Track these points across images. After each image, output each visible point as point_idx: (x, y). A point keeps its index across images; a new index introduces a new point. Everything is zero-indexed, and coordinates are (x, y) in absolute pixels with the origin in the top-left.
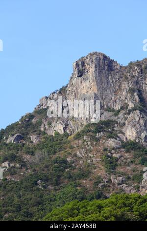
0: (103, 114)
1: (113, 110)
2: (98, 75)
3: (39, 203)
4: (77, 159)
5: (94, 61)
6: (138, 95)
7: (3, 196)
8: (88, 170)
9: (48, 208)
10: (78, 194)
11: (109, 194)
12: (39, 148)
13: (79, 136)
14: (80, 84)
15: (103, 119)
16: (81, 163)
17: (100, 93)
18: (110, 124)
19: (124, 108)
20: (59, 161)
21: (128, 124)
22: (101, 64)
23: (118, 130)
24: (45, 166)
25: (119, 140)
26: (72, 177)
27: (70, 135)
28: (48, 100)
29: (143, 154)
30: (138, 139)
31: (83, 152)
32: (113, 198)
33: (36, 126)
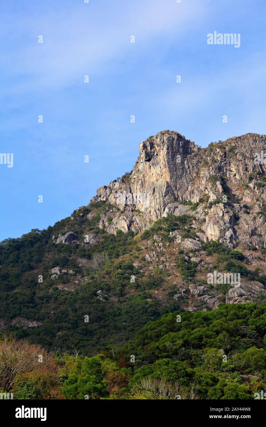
0: (177, 207)
1: (190, 203)
2: (170, 160)
3: (100, 319)
4: (147, 265)
5: (166, 141)
6: (221, 185)
7: (54, 309)
8: (161, 278)
9: (112, 324)
10: (149, 307)
11: (187, 308)
12: (97, 250)
13: (147, 236)
14: (148, 170)
15: (177, 214)
16: (150, 269)
17: (174, 182)
18: (186, 220)
19: (203, 200)
20: (123, 267)
21: (209, 221)
22: (175, 145)
23: (197, 227)
24: (105, 272)
25: (198, 241)
26: (140, 287)
27: (136, 234)
28: (108, 190)
29: (229, 258)
30: (222, 239)
31: (153, 255)
32: (222, 308)
33: (92, 223)
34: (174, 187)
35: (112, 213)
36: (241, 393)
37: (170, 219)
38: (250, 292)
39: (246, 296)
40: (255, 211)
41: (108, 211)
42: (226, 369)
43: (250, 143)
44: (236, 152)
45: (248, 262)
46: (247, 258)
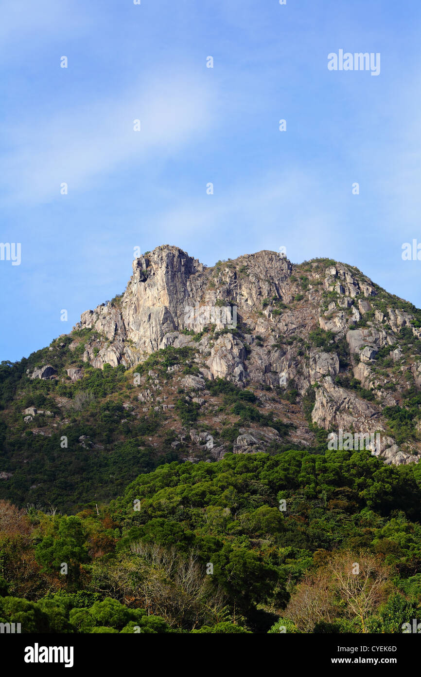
0: (177, 337)
1: (193, 333)
2: (170, 281)
3: (82, 470)
4: (139, 406)
5: (165, 258)
7: (27, 458)
8: (156, 422)
9: (97, 477)
10: (141, 457)
11: (187, 458)
12: (81, 387)
14: (143, 293)
15: (177, 345)
16: (144, 411)
17: (174, 307)
18: (188, 353)
19: (209, 330)
20: (111, 408)
21: (215, 354)
22: (175, 263)
23: (200, 362)
24: (90, 414)
25: (202, 378)
26: (131, 432)
27: (127, 369)
28: (94, 316)
29: (238, 399)
30: (230, 377)
31: (148, 394)
32: (229, 459)
33: (75, 354)
34: (174, 313)
35: (99, 343)
36: (250, 560)
37: (169, 352)
38: (262, 440)
39: (257, 445)
40: (269, 344)
41: (94, 340)
42: (232, 531)
43: (265, 262)
44: (248, 273)
45: (260, 404)
46: (259, 399)
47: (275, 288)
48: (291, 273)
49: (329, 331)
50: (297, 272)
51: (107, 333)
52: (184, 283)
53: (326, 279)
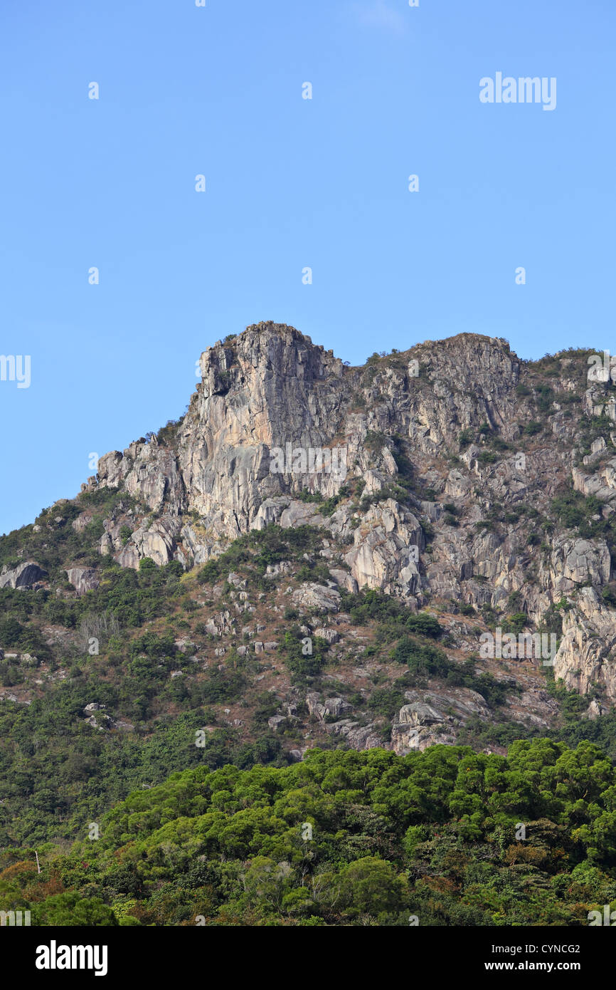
0: (287, 507)
1: (319, 498)
2: (274, 393)
3: (89, 772)
4: (208, 644)
5: (264, 348)
6: (394, 455)
8: (239, 676)
9: (116, 786)
10: (207, 747)
11: (300, 750)
12: (92, 606)
13: (213, 574)
14: (220, 417)
15: (287, 523)
16: (217, 653)
17: (281, 446)
18: (307, 537)
19: (351, 492)
20: (151, 648)
21: (362, 541)
22: (285, 357)
23: (332, 557)
24: (108, 661)
25: (334, 588)
26: (190, 697)
27: (187, 571)
28: (124, 463)
29: (405, 631)
30: (392, 587)
31: (225, 620)
32: (312, 760)
33: (84, 539)
35: (131, 517)
37: (269, 535)
38: (450, 714)
39: (440, 725)
40: (471, 521)
41: (123, 512)
42: (293, 908)
43: (465, 357)
44: (431, 378)
45: (450, 643)
46: (448, 631)
47: (484, 409)
48: (518, 378)
49: (592, 495)
50: (531, 377)
51: (148, 497)
52: (303, 399)
53: (589, 390)
